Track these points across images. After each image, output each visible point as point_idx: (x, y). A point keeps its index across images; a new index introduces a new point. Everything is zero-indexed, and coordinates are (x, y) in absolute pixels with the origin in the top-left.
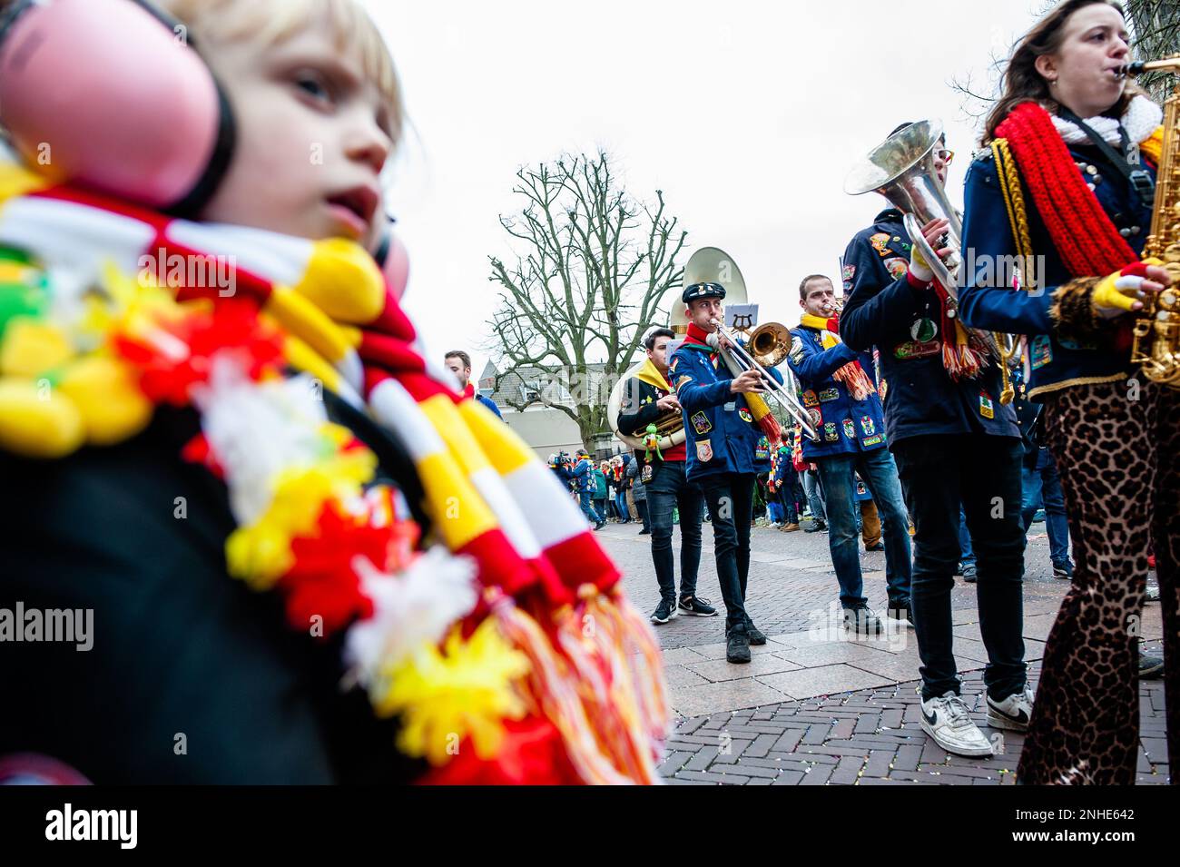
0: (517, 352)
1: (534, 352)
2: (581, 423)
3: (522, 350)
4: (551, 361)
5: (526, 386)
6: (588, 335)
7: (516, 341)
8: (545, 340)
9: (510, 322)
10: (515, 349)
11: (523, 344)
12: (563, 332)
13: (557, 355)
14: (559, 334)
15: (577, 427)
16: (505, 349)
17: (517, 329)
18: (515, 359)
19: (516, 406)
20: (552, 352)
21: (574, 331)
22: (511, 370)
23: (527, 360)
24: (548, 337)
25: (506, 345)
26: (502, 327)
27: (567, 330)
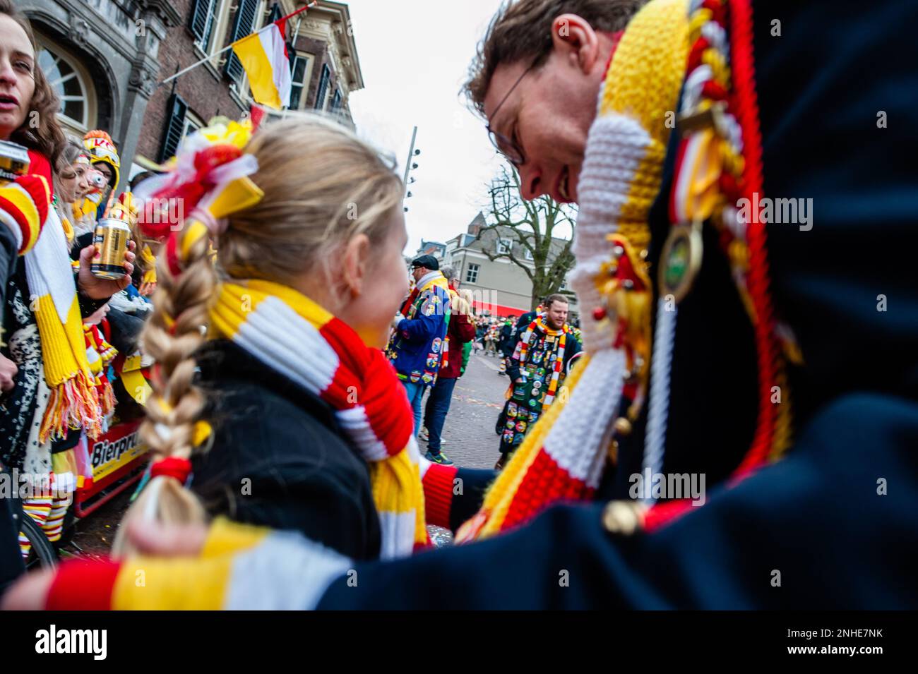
0: (502, 214)
1: (514, 219)
2: (535, 283)
3: (505, 213)
4: (527, 228)
5: (501, 242)
6: (560, 216)
7: (503, 206)
8: (526, 210)
9: (503, 189)
10: (501, 212)
11: (508, 209)
12: (541, 208)
13: (531, 224)
14: (538, 209)
15: (530, 285)
16: (493, 210)
17: (507, 196)
18: (497, 218)
19: (488, 255)
20: (528, 222)
21: (550, 210)
22: (493, 227)
23: (507, 222)
24: (529, 209)
25: (494, 206)
26: (495, 192)
27: (545, 208)
